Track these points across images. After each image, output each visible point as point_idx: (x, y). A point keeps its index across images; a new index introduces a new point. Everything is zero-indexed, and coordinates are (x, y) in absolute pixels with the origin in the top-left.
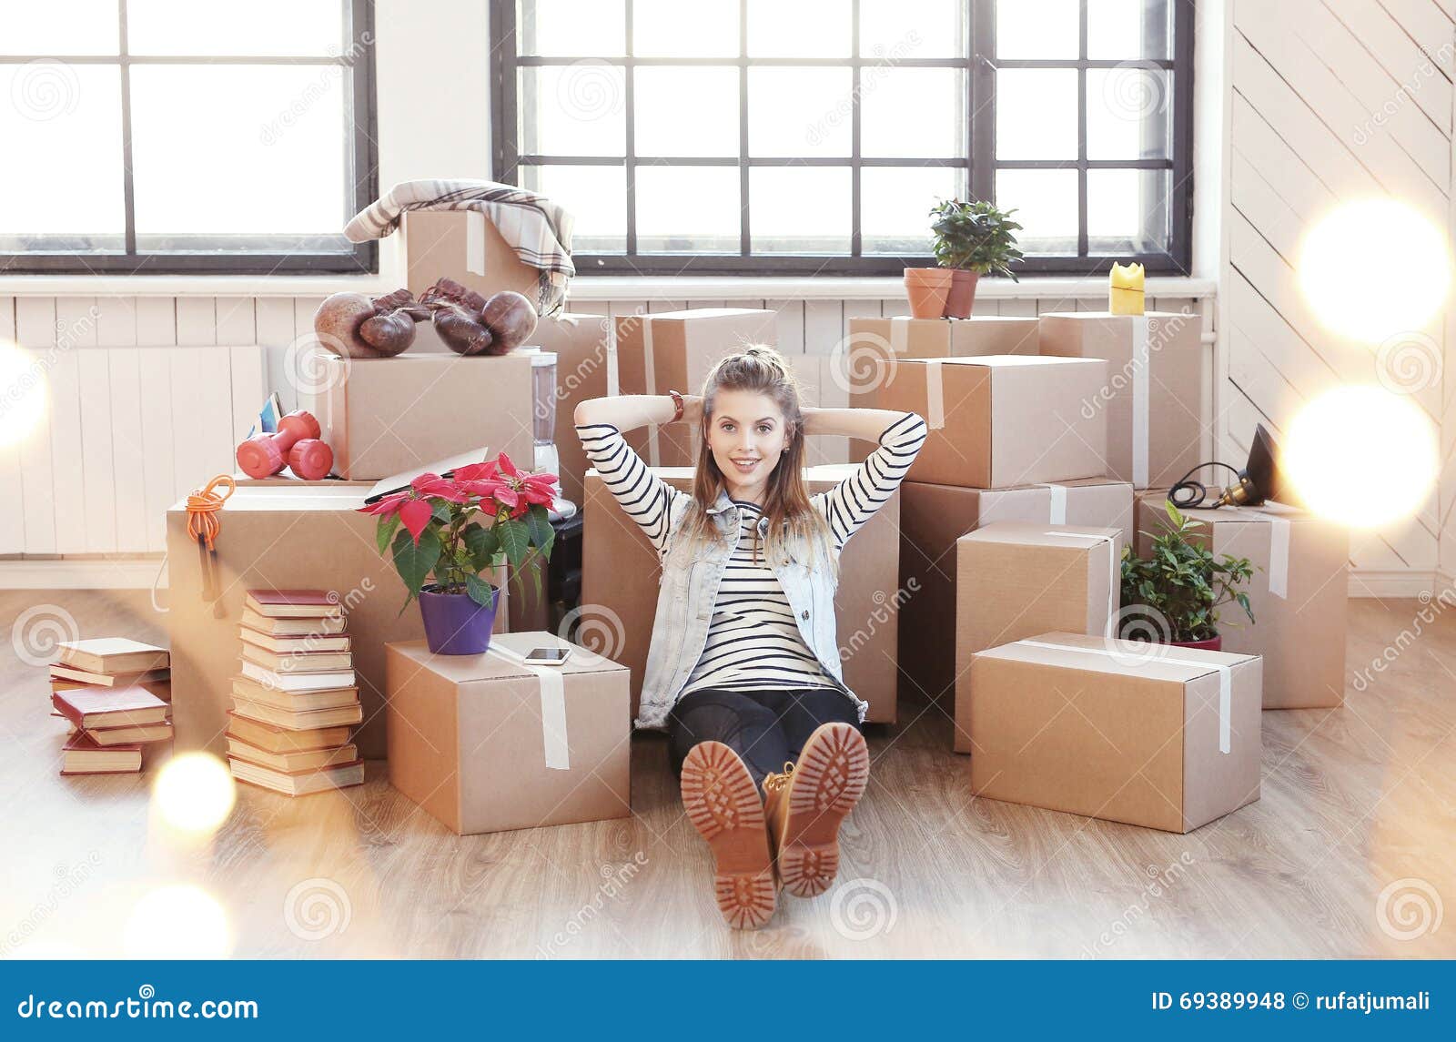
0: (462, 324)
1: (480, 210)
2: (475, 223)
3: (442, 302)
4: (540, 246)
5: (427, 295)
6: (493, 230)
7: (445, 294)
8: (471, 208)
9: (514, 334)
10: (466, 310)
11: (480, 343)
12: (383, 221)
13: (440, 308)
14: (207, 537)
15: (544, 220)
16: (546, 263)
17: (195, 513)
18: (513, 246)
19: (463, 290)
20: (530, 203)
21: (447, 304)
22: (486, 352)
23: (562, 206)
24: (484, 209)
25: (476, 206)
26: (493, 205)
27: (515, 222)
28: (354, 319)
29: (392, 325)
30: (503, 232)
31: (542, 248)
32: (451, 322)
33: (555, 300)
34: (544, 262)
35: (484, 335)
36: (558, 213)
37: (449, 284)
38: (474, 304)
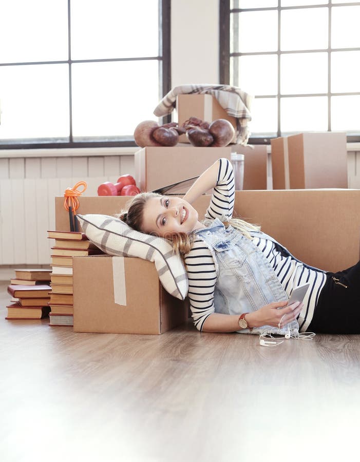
0: (199, 133)
1: (210, 94)
2: (208, 100)
3: (191, 126)
4: (237, 107)
5: (185, 124)
6: (216, 102)
7: (193, 123)
8: (207, 93)
9: (223, 137)
10: (202, 129)
11: (208, 141)
12: (169, 104)
13: (190, 128)
14: (73, 209)
15: (239, 98)
16: (239, 115)
17: (68, 197)
18: (224, 108)
19: (201, 121)
20: (233, 91)
21: (193, 127)
22: (211, 145)
23: (247, 92)
24: (213, 93)
25: (209, 92)
26: (216, 91)
27: (226, 98)
28: (150, 129)
29: (168, 132)
30: (220, 102)
31: (238, 109)
32: (195, 132)
33: (244, 137)
34: (239, 114)
35: (210, 138)
36: (245, 95)
37: (195, 119)
38: (205, 126)
